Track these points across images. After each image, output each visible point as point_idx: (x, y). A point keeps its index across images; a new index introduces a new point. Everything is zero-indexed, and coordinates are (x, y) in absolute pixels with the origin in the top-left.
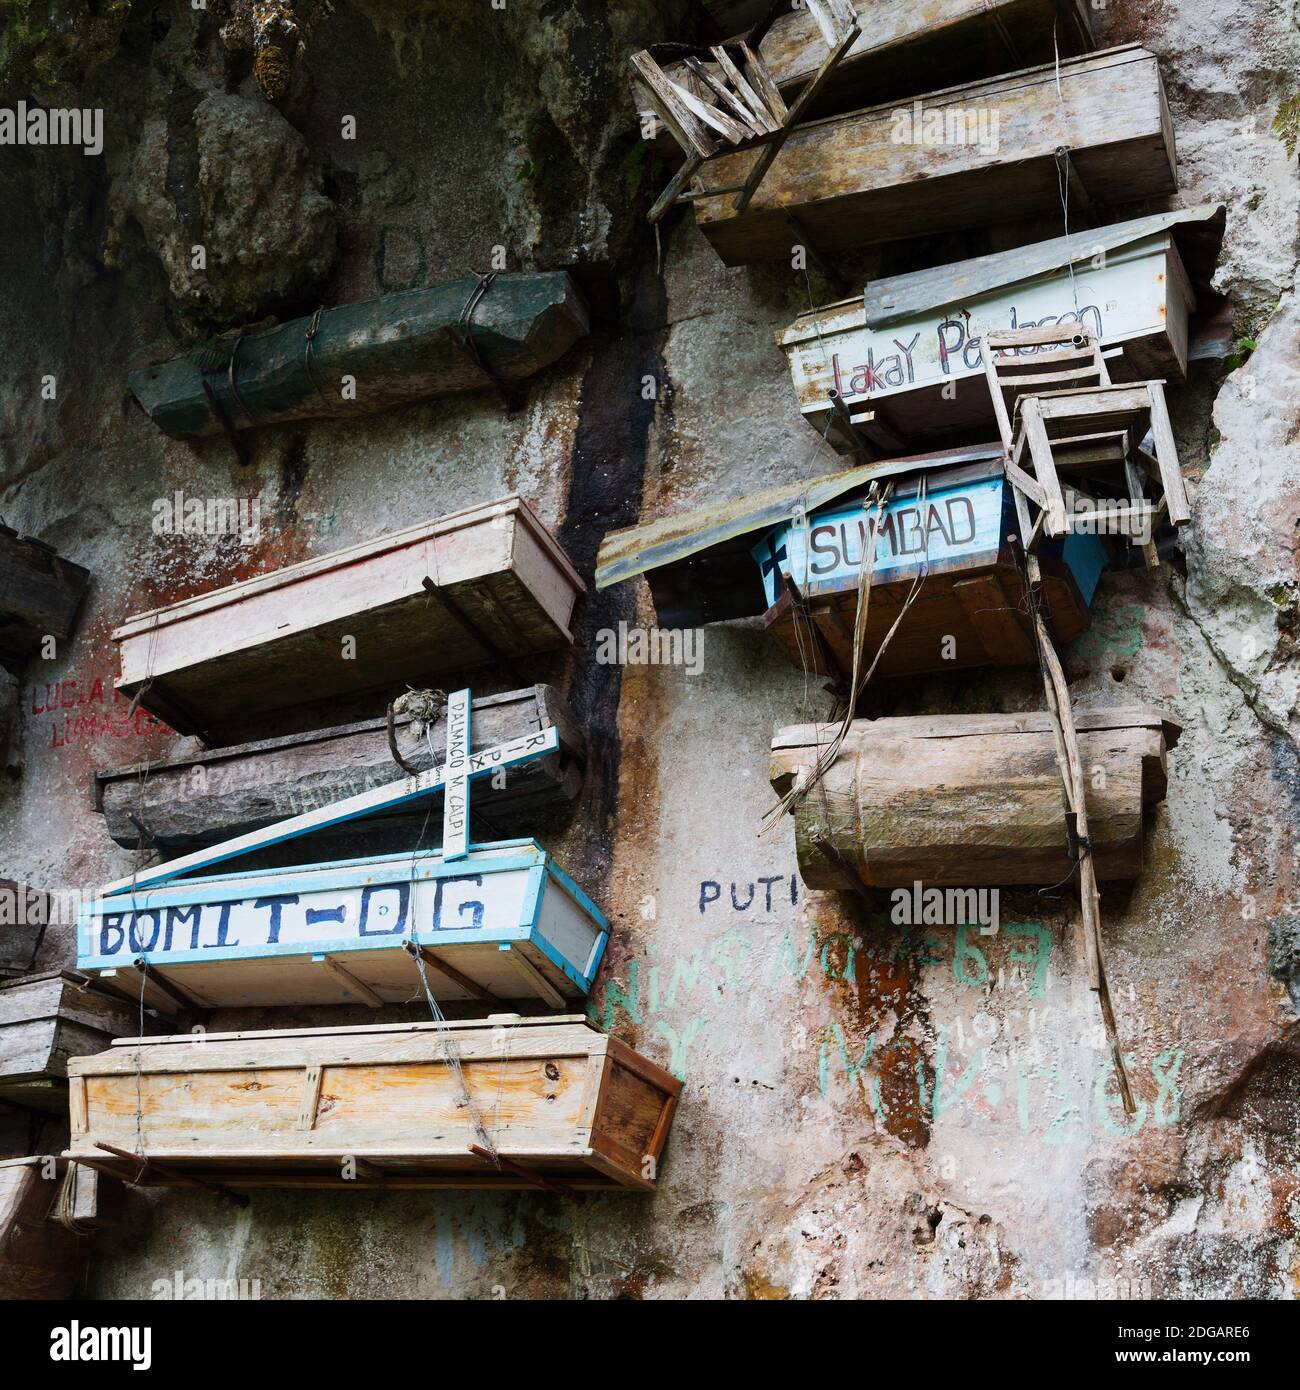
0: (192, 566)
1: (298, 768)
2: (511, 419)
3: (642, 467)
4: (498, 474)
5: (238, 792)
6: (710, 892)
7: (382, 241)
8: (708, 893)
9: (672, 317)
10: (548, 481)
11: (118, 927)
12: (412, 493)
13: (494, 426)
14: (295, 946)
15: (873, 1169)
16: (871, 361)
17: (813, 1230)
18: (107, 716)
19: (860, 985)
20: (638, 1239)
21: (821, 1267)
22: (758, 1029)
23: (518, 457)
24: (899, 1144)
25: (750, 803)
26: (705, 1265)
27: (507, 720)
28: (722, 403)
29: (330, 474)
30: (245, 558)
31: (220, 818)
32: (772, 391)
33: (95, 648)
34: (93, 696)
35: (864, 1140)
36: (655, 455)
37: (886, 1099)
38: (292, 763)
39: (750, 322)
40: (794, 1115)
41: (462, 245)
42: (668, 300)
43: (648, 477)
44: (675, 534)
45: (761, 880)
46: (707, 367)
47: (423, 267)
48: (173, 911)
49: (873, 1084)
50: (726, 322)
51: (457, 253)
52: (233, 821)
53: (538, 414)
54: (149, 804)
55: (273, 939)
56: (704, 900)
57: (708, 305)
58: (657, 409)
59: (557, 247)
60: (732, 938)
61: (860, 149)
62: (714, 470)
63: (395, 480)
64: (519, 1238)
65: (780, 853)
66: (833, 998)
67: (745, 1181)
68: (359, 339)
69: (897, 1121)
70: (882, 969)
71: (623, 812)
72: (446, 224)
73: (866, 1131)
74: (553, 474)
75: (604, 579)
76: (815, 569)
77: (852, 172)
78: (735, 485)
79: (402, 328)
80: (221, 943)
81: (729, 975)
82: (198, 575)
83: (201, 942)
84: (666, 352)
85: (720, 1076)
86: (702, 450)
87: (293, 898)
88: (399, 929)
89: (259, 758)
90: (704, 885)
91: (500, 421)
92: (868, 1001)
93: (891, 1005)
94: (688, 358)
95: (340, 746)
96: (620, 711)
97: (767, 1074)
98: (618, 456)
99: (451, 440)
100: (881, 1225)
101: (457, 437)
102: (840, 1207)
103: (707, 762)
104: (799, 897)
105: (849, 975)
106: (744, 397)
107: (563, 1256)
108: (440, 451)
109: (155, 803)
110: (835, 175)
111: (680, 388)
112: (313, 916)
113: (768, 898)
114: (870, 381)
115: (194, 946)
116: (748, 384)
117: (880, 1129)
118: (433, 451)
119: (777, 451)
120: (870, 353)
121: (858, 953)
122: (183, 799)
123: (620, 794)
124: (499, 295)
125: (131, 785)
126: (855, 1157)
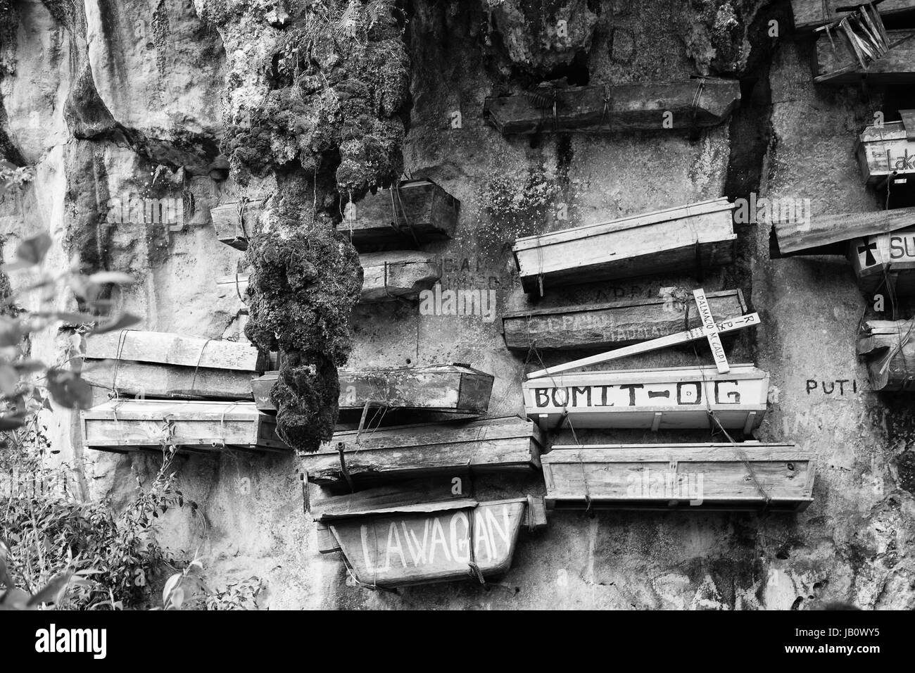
0: (511, 202)
1: (616, 321)
2: (693, 145)
3: (760, 177)
4: (685, 172)
5: (584, 330)
6: (812, 385)
7: (612, 35)
8: (810, 385)
9: (774, 100)
10: (714, 180)
11: (545, 394)
12: (634, 176)
13: (681, 147)
14: (646, 408)
15: (903, 504)
16: (906, 155)
17: (882, 528)
18: (472, 279)
19: (888, 428)
20: (789, 532)
21: (888, 543)
22: (841, 446)
23: (697, 165)
24: (909, 494)
25: (829, 346)
26: (820, 542)
27: (724, 305)
28: (800, 148)
29: (585, 159)
30: (543, 201)
31: (572, 341)
32: (827, 146)
33: (463, 242)
34: (463, 268)
35: (893, 492)
36: (766, 170)
37: (901, 476)
38: (612, 318)
39: (816, 109)
40: (859, 481)
41: (656, 42)
42: (771, 91)
43: (762, 181)
44: (819, 230)
45: (837, 381)
46: (794, 130)
47: (634, 52)
48: (575, 389)
49: (894, 470)
50: (803, 106)
51: (653, 46)
52: (579, 343)
53: (708, 145)
54: (531, 332)
55: (632, 403)
56: (808, 389)
57: (793, 96)
58: (768, 148)
59: (725, 62)
60: (823, 405)
61: (906, 51)
62: (793, 180)
63: (624, 167)
64: (731, 531)
65: (846, 369)
66: (876, 434)
67: (839, 508)
68: (635, 106)
69: (906, 485)
70: (899, 423)
71: (761, 345)
72: (648, 30)
73: (893, 489)
74: (717, 177)
75: (784, 248)
76: (892, 256)
77: (901, 62)
78: (803, 188)
79: (660, 104)
80: (604, 404)
81: (824, 422)
82: (516, 207)
83: (593, 403)
84: (772, 119)
85: (825, 465)
86: (788, 170)
87: (641, 386)
88: (698, 401)
89: (591, 314)
90: (808, 381)
91: (686, 145)
92: (892, 436)
93: (903, 437)
94: (784, 124)
95: (637, 311)
96: (752, 296)
97: (847, 464)
98: (748, 170)
99: (656, 150)
100: (911, 527)
101: (660, 150)
102: (891, 519)
103: (804, 325)
104: (858, 390)
105: (883, 424)
106: (812, 146)
107: (752, 538)
108: (649, 156)
109: (535, 331)
110: (893, 61)
111: (781, 139)
112: (652, 394)
113: (842, 389)
114: (905, 165)
115: (589, 405)
116: (814, 140)
117: (898, 488)
118: (645, 155)
119: (826, 175)
120: (906, 151)
121: (887, 416)
122: (552, 331)
123: (758, 336)
124: (709, 92)
125: (519, 322)
126: (891, 499)
